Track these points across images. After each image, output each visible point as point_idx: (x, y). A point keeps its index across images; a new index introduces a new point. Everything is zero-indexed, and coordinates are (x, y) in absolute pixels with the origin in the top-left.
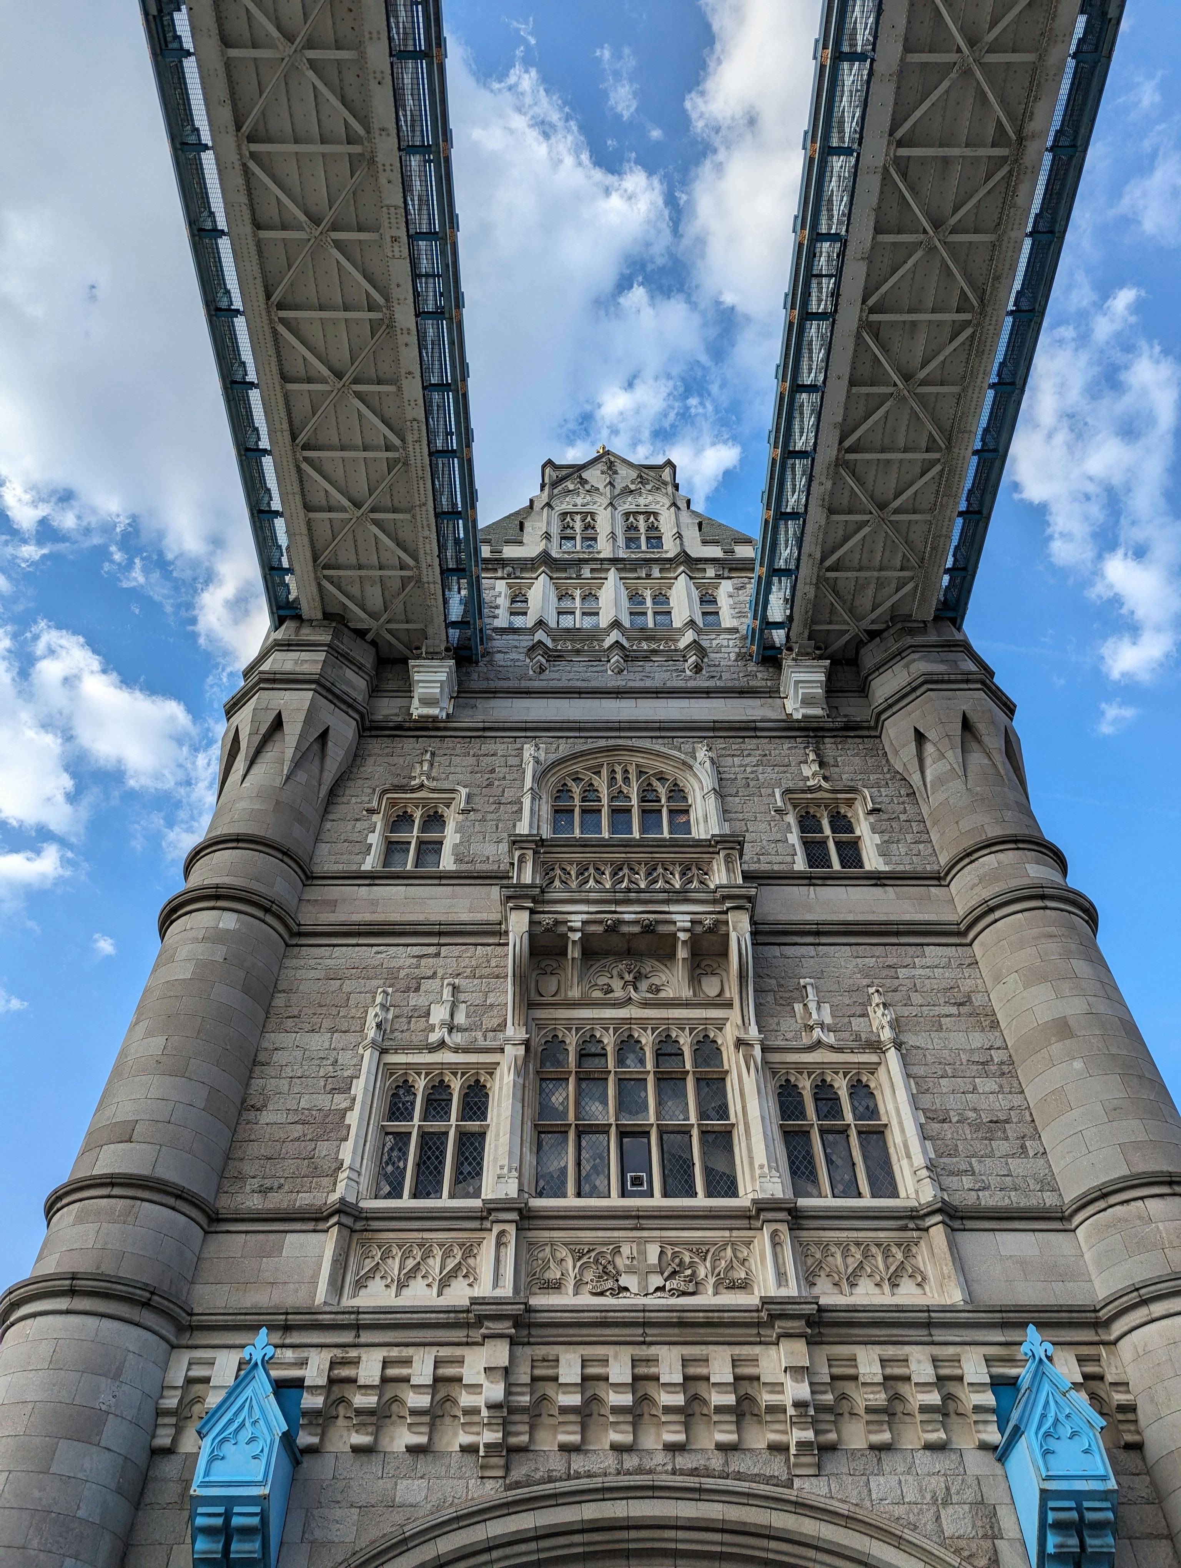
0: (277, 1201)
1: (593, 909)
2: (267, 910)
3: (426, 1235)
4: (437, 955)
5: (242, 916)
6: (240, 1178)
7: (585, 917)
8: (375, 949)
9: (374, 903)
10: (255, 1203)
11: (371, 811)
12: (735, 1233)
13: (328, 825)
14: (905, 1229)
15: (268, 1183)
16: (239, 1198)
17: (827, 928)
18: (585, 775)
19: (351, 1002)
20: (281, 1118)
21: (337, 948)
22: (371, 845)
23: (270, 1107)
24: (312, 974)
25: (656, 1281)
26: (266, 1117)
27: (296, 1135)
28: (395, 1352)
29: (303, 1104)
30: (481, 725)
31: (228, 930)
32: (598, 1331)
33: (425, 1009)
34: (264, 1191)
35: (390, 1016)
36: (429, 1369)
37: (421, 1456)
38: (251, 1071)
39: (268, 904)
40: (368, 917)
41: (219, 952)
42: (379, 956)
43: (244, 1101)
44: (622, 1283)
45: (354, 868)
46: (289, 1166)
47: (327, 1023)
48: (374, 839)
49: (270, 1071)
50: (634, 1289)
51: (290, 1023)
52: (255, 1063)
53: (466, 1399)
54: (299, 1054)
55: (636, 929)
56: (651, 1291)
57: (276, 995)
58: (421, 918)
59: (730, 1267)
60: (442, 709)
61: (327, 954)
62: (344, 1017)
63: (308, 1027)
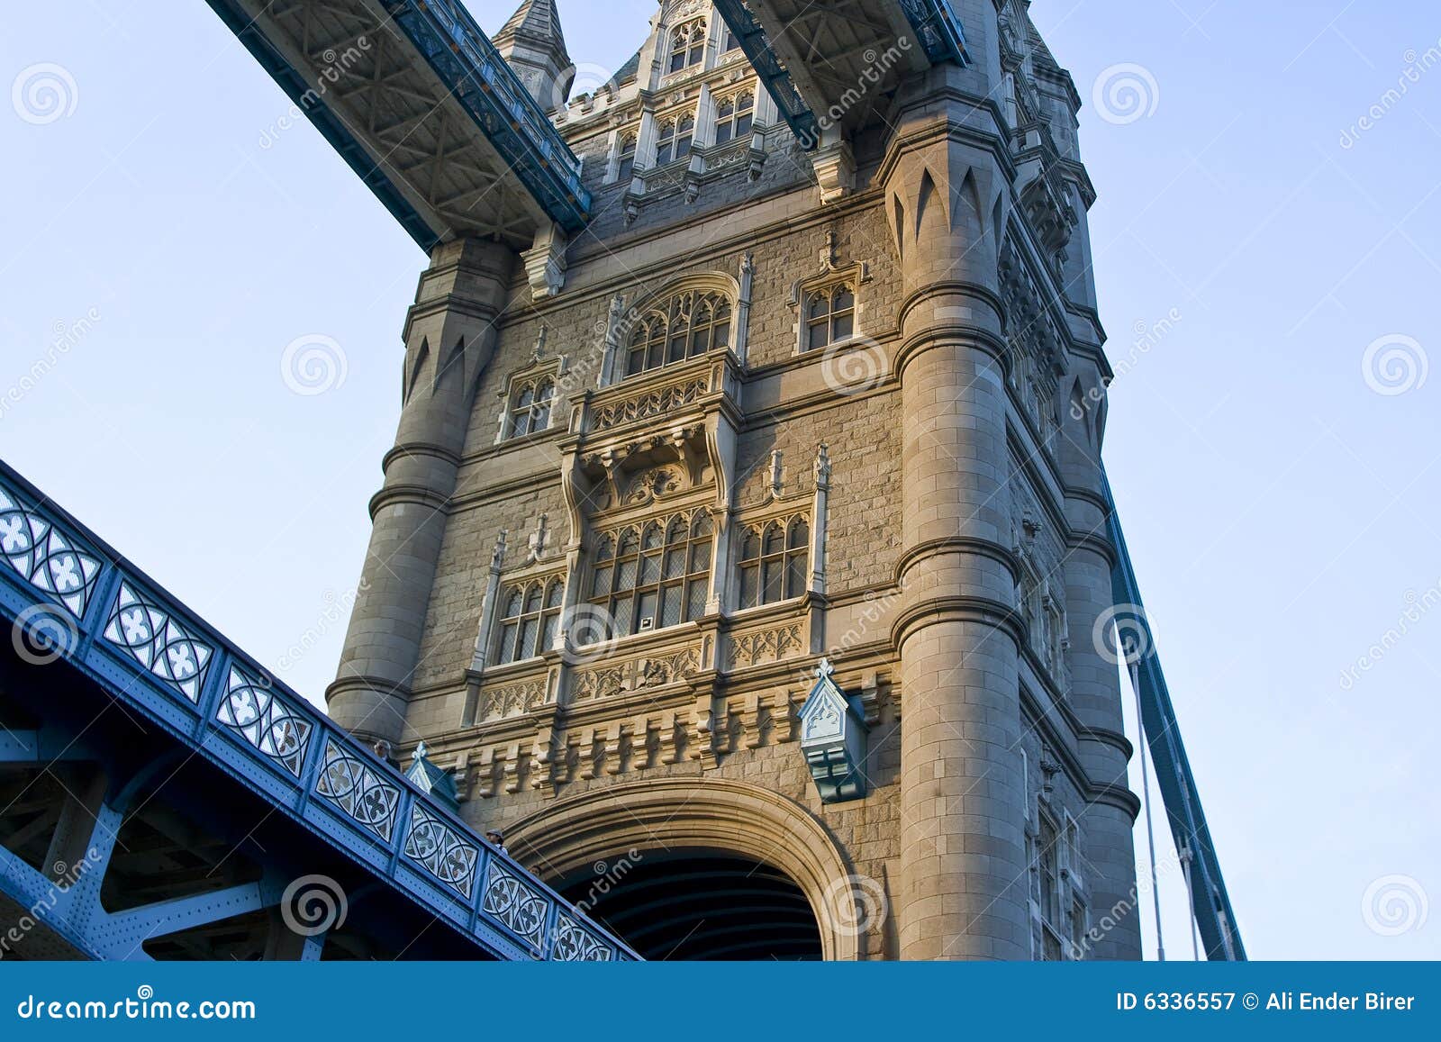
0: (443, 678)
1: (619, 438)
2: (425, 496)
3: (519, 681)
4: (536, 498)
5: (409, 505)
6: (423, 669)
7: (613, 447)
8: (499, 504)
9: (500, 469)
10: (430, 681)
11: (501, 395)
12: (691, 642)
13: (474, 415)
14: (795, 616)
15: (436, 669)
16: (423, 681)
17: (796, 404)
18: (656, 313)
19: (485, 545)
20: (443, 629)
21: (477, 510)
22: (500, 423)
23: (438, 625)
24: (462, 532)
25: (641, 680)
26: (436, 631)
27: (451, 638)
28: (499, 746)
29: (456, 619)
30: (579, 292)
31: (400, 517)
32: (602, 715)
33: (525, 540)
34: (435, 674)
35: (506, 549)
36: (516, 750)
37: (516, 795)
38: (427, 605)
39: (422, 491)
40: (497, 481)
41: (394, 533)
42: (502, 508)
43: (423, 624)
44: (622, 686)
45: (489, 445)
46: (447, 658)
47: (470, 564)
48: (502, 417)
49: (438, 602)
50: (628, 688)
51: (449, 569)
52: (429, 599)
53: (534, 762)
54: (453, 587)
55: (649, 447)
56: (637, 686)
57: (442, 551)
58: (529, 472)
59: (687, 663)
60: (551, 287)
61: (470, 515)
62: (480, 557)
63: (458, 569)
